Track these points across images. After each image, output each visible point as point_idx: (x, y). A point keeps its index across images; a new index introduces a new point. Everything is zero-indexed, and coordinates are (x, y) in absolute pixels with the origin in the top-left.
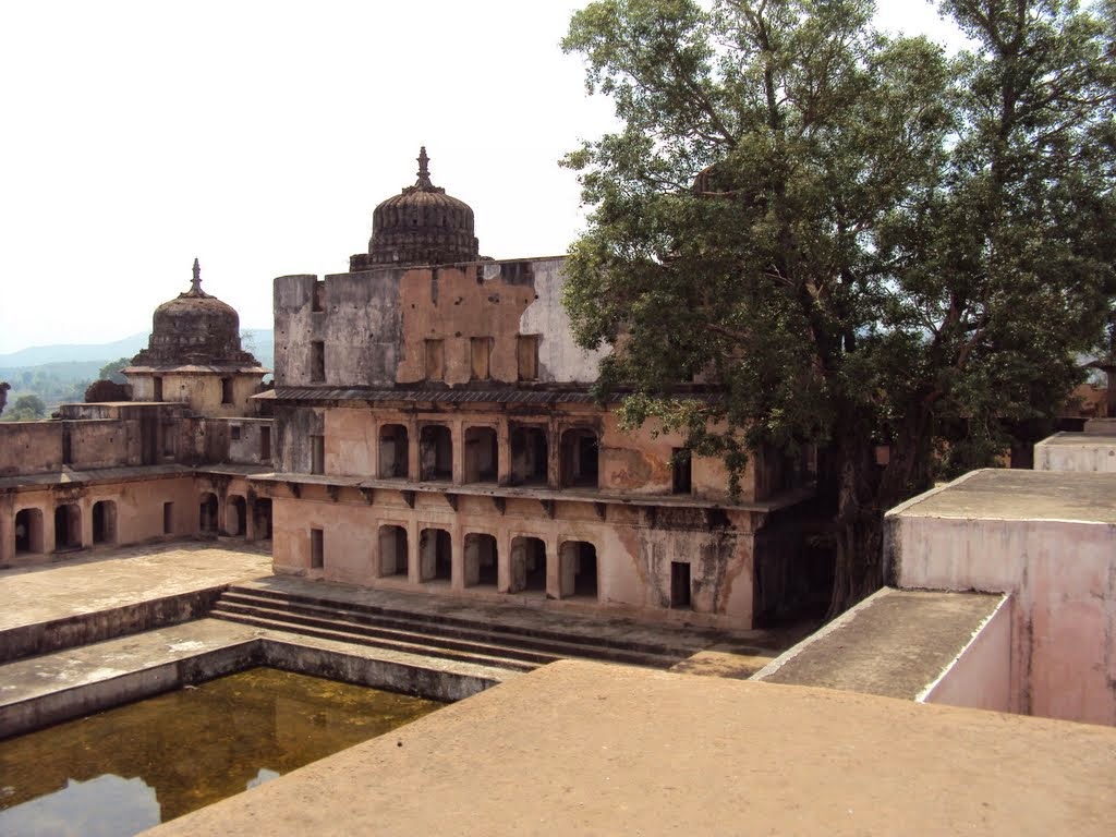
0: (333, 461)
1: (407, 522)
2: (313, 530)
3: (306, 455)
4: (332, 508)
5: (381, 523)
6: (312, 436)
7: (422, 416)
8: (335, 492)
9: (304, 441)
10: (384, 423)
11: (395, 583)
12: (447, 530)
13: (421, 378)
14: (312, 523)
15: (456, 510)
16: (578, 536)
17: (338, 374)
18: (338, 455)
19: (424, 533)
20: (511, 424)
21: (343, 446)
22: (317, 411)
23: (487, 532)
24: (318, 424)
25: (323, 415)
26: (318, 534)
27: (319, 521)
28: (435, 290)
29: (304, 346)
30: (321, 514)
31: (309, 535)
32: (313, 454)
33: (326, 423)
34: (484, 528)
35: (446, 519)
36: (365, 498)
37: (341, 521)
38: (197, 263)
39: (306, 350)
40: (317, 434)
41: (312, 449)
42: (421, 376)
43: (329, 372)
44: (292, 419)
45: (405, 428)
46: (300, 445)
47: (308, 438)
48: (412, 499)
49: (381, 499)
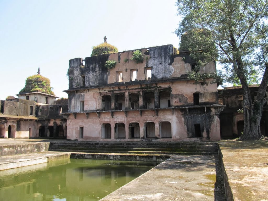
1: (111, 122)
2: (80, 127)
3: (78, 107)
4: (86, 120)
5: (102, 123)
6: (80, 101)
7: (115, 92)
8: (88, 116)
9: (78, 103)
10: (103, 95)
11: (107, 140)
12: (123, 123)
14: (80, 125)
15: (127, 116)
16: (165, 120)
17: (89, 83)
18: (89, 105)
19: (116, 124)
20: (143, 91)
21: (90, 103)
22: (82, 94)
24: (83, 97)
25: (84, 95)
26: (82, 128)
27: (82, 124)
28: (119, 58)
29: (78, 77)
30: (83, 122)
31: (79, 129)
32: (80, 106)
33: (85, 97)
34: (135, 121)
35: (123, 120)
36: (98, 116)
37: (89, 124)
38: (39, 68)
39: (79, 78)
40: (82, 100)
41: (80, 105)
42: (115, 81)
43: (86, 83)
44: (74, 97)
45: (110, 96)
46: (76, 104)
47: (79, 102)
48: (113, 114)
49: (102, 116)
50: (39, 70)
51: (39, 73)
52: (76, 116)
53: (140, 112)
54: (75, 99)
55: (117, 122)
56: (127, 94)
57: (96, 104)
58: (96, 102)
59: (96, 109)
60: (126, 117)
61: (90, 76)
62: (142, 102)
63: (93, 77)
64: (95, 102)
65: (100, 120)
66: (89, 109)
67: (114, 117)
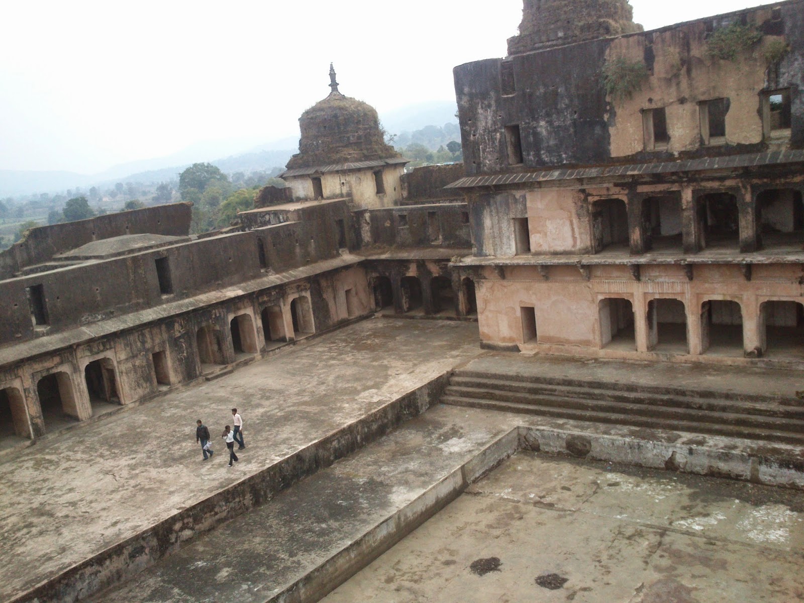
0: (541, 241)
1: (632, 294)
2: (522, 308)
3: (509, 238)
4: (543, 286)
5: (601, 297)
6: (513, 219)
7: (642, 189)
8: (547, 272)
9: (504, 225)
10: (596, 198)
11: (620, 351)
12: (679, 299)
13: (640, 150)
14: (521, 301)
15: (691, 279)
17: (538, 155)
18: (545, 234)
19: (651, 304)
20: (754, 188)
21: (550, 226)
22: (518, 194)
23: (729, 299)
24: (520, 207)
25: (524, 197)
26: (529, 313)
27: (530, 300)
28: (649, 57)
29: (495, 131)
30: (531, 292)
31: (519, 313)
32: (515, 235)
33: (529, 204)
34: (724, 295)
35: (678, 288)
36: (585, 274)
37: (554, 298)
38: (332, 69)
39: (498, 134)
40: (519, 216)
41: (515, 231)
42: (639, 148)
43: (528, 155)
44: (489, 204)
45: (622, 202)
46: (500, 228)
47: (508, 220)
48: (638, 271)
49: (599, 273)
50: (333, 75)
51: (334, 85)
52: (503, 271)
53: (744, 270)
54: (491, 211)
55: (657, 297)
56: (687, 195)
57: (573, 230)
58: (572, 224)
59: (574, 246)
60: (687, 280)
61: (539, 129)
62: (750, 227)
63: (549, 133)
64: (568, 223)
65: (591, 286)
66: (549, 247)
67: (643, 278)
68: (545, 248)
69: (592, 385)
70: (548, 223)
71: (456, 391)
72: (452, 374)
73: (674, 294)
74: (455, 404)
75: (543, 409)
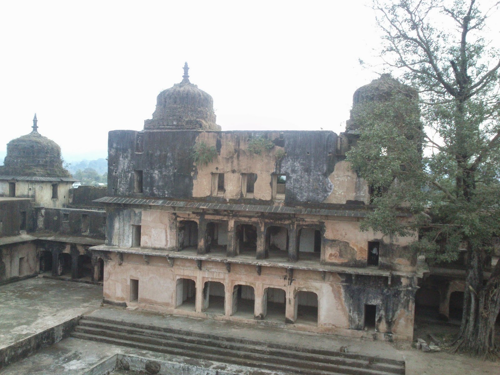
0: (147, 240)
1: (196, 277)
2: (131, 280)
3: (128, 236)
4: (145, 267)
5: (178, 277)
6: (132, 225)
7: (207, 217)
8: (148, 259)
9: (127, 228)
10: (182, 219)
11: (186, 311)
12: (222, 282)
13: (208, 195)
14: (131, 276)
15: (229, 271)
16: (306, 288)
17: (151, 189)
18: (150, 237)
19: (206, 284)
20: (266, 224)
21: (154, 232)
22: (137, 211)
23: (249, 284)
24: (137, 218)
25: (141, 213)
26: (135, 283)
27: (136, 275)
28: (219, 145)
29: (129, 172)
30: (138, 271)
31: (129, 283)
32: (133, 235)
33: (142, 218)
34: (246, 282)
35: (222, 276)
36: (170, 263)
37: (151, 275)
38: (35, 117)
39: (130, 174)
40: (136, 224)
41: (132, 233)
42: (208, 194)
43: (146, 189)
44: (119, 215)
45: (196, 223)
46: (124, 230)
47: (129, 225)
48: (200, 264)
49: (178, 263)
50: (35, 121)
51: (35, 127)
52: (123, 256)
53: (257, 269)
54: (120, 219)
55: (210, 280)
56: (231, 224)
57: (166, 236)
58: (166, 232)
59: (166, 245)
60: (227, 272)
61: (154, 175)
62: (262, 245)
63: (160, 178)
64: (164, 231)
65: (173, 270)
66: (152, 245)
67: (203, 268)
68: (149, 245)
69: (166, 330)
70: (153, 230)
71: (82, 329)
72: (81, 318)
73: (220, 279)
74: (80, 337)
75: (135, 343)
